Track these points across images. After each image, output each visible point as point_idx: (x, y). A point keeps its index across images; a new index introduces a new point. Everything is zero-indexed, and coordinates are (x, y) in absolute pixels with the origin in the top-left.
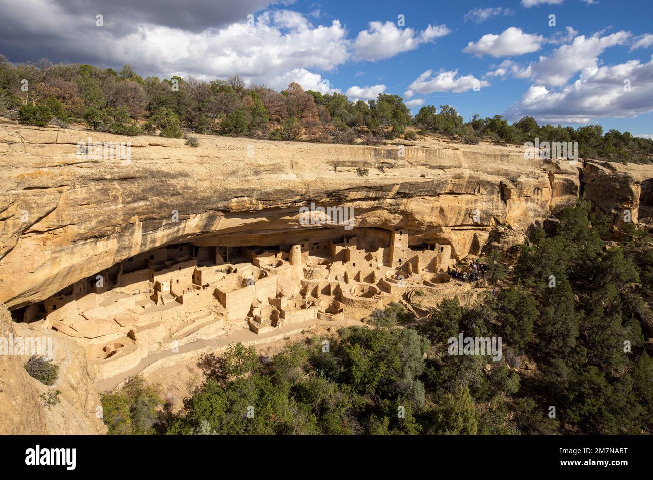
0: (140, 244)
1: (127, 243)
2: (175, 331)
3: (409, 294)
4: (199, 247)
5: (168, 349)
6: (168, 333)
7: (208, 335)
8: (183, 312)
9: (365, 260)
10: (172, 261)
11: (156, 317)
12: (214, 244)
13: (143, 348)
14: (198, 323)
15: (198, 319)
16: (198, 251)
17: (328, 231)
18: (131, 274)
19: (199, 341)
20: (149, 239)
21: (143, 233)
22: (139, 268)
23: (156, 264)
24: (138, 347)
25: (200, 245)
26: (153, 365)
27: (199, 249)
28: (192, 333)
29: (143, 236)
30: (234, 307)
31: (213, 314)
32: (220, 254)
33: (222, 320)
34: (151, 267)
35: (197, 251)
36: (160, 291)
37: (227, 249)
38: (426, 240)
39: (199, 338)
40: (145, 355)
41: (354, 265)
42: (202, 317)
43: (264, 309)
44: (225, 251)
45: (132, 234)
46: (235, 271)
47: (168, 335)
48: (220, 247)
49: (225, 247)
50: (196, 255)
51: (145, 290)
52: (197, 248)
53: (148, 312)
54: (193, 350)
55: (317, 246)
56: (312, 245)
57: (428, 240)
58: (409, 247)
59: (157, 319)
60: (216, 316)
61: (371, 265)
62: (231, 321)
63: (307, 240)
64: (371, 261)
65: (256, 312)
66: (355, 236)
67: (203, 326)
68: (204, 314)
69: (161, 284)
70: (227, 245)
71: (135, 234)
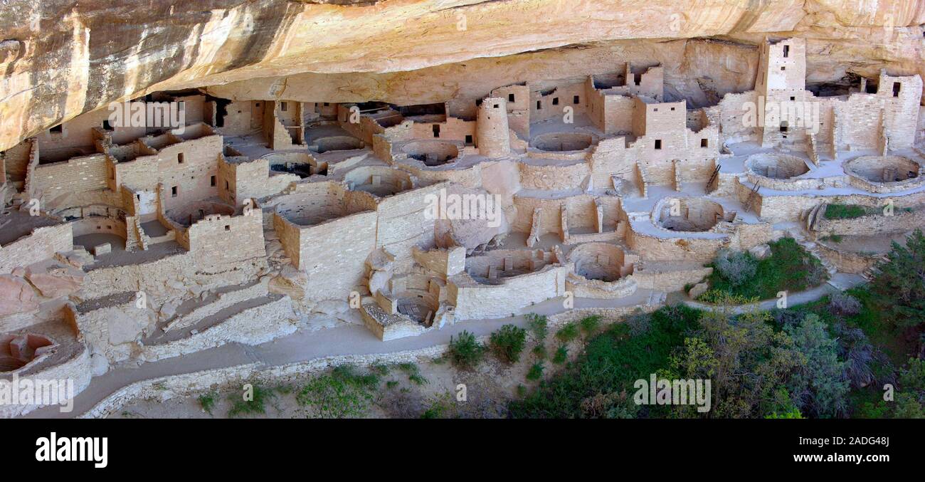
0: (85, 88)
1: (53, 85)
2: (171, 314)
3: (811, 216)
4: (229, 102)
5: (155, 360)
6: (155, 320)
7: (253, 331)
8: (190, 272)
9: (688, 131)
10: (159, 138)
11: (124, 277)
12: (267, 96)
13: (97, 351)
14: (227, 301)
15: (226, 290)
16: (225, 113)
17: (582, 54)
18: (60, 167)
19: (232, 345)
20: (108, 76)
21: (91, 58)
22: (78, 153)
23: (120, 144)
24: (83, 348)
25: (229, 98)
26: (122, 393)
27: (228, 108)
28: (215, 324)
29: (92, 65)
30: (320, 265)
31: (265, 281)
32: (283, 122)
33: (287, 298)
34: (107, 150)
35: (222, 112)
36: (132, 215)
37: (303, 110)
38: (854, 64)
39: (231, 338)
40: (102, 367)
41: (658, 144)
42: (237, 288)
43: (402, 275)
44: (298, 114)
45: (66, 60)
46: (324, 172)
47: (154, 327)
48: (284, 105)
49: (298, 104)
50: (220, 123)
51: (95, 210)
52: (223, 103)
53: (103, 263)
54: (216, 368)
55: (551, 97)
56: (539, 96)
57: (861, 65)
58: (808, 87)
59: (126, 285)
60: (274, 287)
61: (704, 143)
62: (310, 300)
63: (524, 84)
64: (705, 133)
65: (377, 284)
66: (658, 65)
67: (239, 308)
68: (242, 278)
69: (135, 196)
70: (302, 98)
71: (73, 62)
